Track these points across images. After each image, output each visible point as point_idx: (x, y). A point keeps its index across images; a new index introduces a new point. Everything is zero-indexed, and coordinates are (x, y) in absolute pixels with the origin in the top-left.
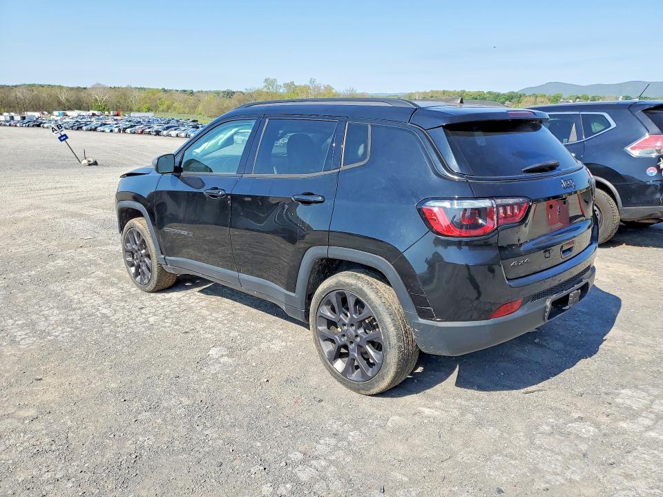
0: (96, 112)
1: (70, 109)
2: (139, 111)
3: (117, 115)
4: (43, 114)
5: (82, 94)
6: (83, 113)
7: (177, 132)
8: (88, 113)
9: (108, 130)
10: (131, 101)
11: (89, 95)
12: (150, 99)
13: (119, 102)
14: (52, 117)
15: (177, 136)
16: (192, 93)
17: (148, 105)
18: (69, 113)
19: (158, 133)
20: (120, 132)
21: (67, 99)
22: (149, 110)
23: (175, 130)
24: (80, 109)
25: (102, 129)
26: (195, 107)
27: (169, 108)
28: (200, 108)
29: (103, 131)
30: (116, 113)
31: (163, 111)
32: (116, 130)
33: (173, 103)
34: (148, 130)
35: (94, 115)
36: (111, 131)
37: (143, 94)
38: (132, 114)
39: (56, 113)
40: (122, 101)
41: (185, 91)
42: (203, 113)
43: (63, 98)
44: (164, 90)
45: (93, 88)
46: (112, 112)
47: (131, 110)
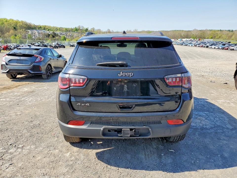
0: (192, 39)
1: (184, 38)
2: (208, 38)
3: (199, 40)
4: (175, 40)
5: (189, 33)
6: (188, 39)
7: (215, 47)
8: (189, 39)
9: (191, 46)
10: (206, 35)
11: (191, 33)
12: (213, 34)
13: (201, 35)
14: (177, 41)
15: (214, 48)
16: (232, 31)
17: (211, 36)
18: (183, 39)
19: (207, 47)
20: (194, 46)
21: (184, 35)
22: (212, 38)
23: (215, 46)
24: (187, 38)
25: (189, 45)
26: (231, 36)
27: (220, 37)
28: (233, 37)
29: (189, 46)
30: (199, 39)
31: (217, 38)
32: (193, 45)
33: (222, 35)
34: (204, 46)
35: (191, 40)
36: (192, 46)
37: (211, 32)
38: (205, 40)
39: (179, 40)
40: (202, 35)
41: (229, 30)
42: (234, 39)
43: (182, 35)
44: (221, 30)
45: (193, 31)
46: (197, 39)
47: (205, 38)
